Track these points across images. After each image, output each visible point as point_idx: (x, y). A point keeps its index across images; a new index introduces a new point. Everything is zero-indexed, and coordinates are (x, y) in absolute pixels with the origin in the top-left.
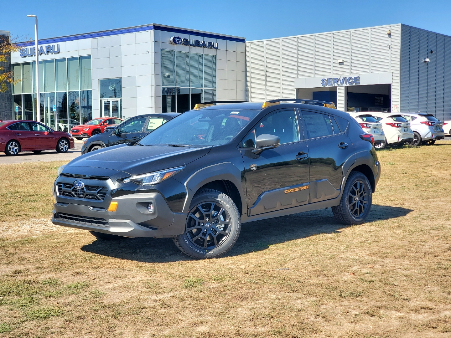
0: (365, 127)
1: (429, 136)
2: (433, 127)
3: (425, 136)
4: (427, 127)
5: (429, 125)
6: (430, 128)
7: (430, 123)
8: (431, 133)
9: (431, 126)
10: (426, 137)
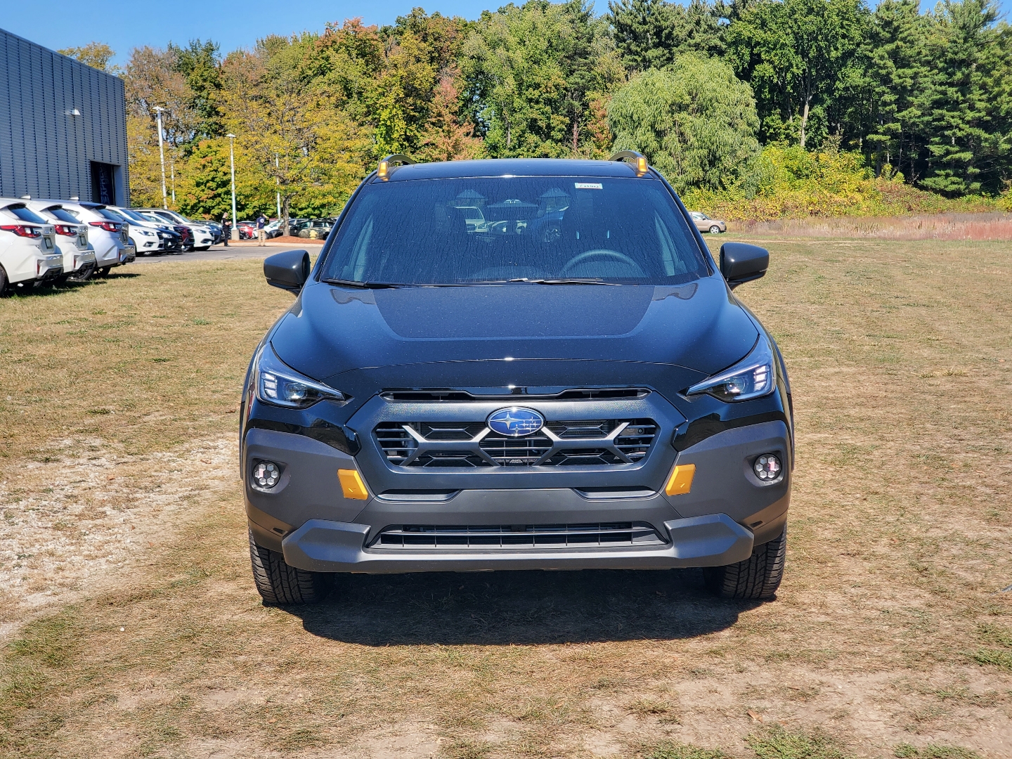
0: (29, 234)
1: (113, 256)
2: (117, 235)
3: (105, 256)
4: (107, 234)
5: (110, 230)
6: (113, 237)
7: (112, 227)
8: (116, 248)
9: (115, 232)
10: (106, 259)
